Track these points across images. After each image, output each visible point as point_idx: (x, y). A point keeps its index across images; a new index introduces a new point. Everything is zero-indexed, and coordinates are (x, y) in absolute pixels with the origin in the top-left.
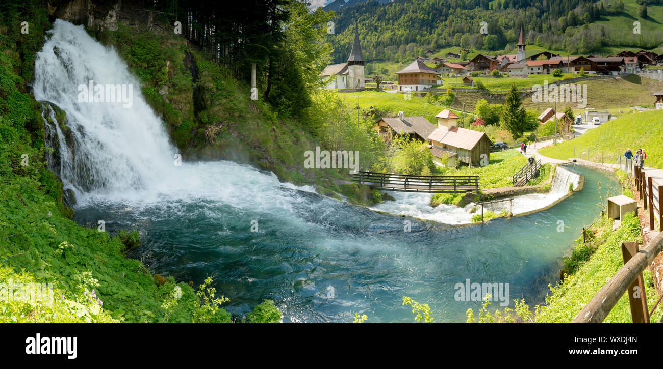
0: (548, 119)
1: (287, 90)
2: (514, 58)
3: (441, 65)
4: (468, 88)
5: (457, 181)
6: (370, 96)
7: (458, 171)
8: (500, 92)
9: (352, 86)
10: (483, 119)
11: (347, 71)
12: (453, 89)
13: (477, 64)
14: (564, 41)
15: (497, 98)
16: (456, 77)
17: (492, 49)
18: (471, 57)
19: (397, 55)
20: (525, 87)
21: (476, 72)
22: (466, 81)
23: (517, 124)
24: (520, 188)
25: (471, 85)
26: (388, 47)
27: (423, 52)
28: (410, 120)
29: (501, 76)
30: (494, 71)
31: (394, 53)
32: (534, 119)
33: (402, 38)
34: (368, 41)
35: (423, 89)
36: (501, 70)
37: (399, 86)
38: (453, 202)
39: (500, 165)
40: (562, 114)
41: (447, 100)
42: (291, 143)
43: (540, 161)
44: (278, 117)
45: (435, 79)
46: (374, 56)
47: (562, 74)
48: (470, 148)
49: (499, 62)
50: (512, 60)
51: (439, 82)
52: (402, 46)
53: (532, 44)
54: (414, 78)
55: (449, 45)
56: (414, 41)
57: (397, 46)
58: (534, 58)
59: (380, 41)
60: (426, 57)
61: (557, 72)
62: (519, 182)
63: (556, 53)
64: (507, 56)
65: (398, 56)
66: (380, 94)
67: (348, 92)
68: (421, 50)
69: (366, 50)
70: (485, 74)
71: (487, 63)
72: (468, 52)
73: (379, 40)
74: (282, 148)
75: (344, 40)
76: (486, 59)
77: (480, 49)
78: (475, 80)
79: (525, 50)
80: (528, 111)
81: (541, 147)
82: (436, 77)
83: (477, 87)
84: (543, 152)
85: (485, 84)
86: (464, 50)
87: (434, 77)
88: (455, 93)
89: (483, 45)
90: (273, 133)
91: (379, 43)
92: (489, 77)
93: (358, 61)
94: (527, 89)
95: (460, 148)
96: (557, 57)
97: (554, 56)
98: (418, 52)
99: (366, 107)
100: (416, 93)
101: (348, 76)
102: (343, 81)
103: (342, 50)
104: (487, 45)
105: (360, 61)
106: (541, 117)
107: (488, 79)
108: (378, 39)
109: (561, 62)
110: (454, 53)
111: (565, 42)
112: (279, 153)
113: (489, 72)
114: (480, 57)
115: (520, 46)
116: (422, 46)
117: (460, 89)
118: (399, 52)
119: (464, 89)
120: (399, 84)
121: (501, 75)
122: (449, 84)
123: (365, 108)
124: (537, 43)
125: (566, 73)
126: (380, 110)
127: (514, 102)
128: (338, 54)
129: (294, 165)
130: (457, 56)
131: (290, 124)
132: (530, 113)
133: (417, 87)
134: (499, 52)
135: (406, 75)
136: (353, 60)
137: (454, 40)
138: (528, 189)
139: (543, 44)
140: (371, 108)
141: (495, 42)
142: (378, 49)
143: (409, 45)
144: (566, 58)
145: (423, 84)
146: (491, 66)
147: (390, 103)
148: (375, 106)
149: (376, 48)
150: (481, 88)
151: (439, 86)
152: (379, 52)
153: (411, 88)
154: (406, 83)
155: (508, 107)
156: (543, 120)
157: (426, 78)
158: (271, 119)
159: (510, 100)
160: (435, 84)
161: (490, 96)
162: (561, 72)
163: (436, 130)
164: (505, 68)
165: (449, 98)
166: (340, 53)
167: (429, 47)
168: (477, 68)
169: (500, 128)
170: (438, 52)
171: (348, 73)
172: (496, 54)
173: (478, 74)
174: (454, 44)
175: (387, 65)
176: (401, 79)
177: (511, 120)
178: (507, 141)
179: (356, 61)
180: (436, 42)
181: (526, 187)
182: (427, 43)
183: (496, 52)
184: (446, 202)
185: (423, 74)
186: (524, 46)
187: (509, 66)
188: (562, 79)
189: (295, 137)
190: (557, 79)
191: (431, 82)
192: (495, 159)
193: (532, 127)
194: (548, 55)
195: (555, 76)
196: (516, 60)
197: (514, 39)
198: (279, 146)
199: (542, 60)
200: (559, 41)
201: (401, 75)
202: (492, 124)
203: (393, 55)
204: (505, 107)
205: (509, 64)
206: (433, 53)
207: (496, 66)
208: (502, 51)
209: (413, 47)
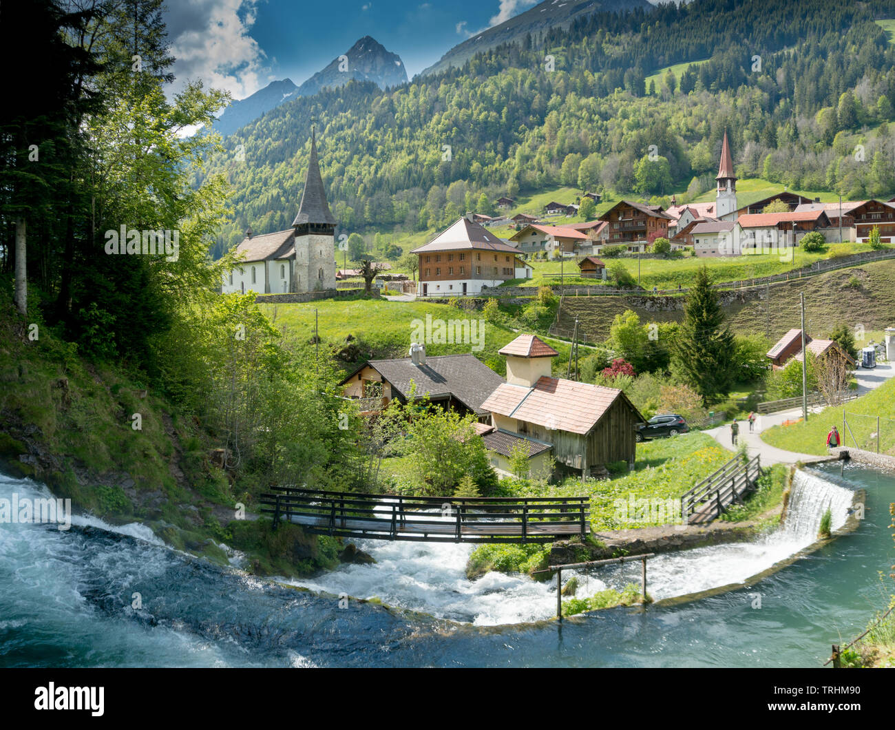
0: (791, 357)
1: (105, 288)
2: (710, 211)
3: (527, 231)
4: (591, 284)
5: (531, 512)
6: (347, 310)
7: (552, 488)
8: (672, 292)
9: (305, 286)
10: (628, 359)
11: (292, 251)
12: (555, 288)
13: (616, 227)
14: (830, 166)
15: (663, 308)
16: (565, 259)
17: (657, 190)
18: (603, 209)
19: (423, 211)
20: (735, 280)
21: (612, 246)
22: (588, 266)
23: (713, 369)
24: (702, 529)
25: (600, 278)
26: (400, 192)
27: (486, 201)
28: (440, 364)
29: (676, 256)
30: (659, 240)
31: (416, 207)
32: (757, 358)
33: (436, 170)
34: (351, 179)
35: (479, 290)
36: (677, 239)
37: (419, 286)
38: (521, 566)
39: (660, 471)
40: (827, 343)
41: (540, 316)
42: (108, 419)
43: (758, 457)
44: (80, 353)
45: (510, 265)
46: (367, 215)
47: (824, 245)
48: (584, 429)
49: (669, 221)
50: (703, 214)
51: (520, 273)
52: (434, 189)
53: (753, 176)
54: (456, 263)
55: (550, 184)
56: (465, 175)
57: (422, 187)
58: (757, 208)
59: (382, 178)
60: (495, 214)
61: (814, 241)
62: (700, 514)
63: (811, 196)
64: (692, 206)
65: (426, 214)
66: (374, 304)
67: (295, 301)
68: (481, 196)
69: (347, 200)
70: (637, 249)
71: (641, 224)
72: (598, 200)
73: (379, 175)
74: (80, 430)
75: (292, 177)
76: (637, 212)
77: (627, 191)
78: (610, 264)
79: (734, 190)
80: (739, 337)
81: (770, 425)
82: (512, 260)
83: (614, 283)
84: (772, 437)
85: (634, 274)
86: (588, 195)
87: (508, 259)
88: (557, 298)
89: (634, 181)
90: (59, 393)
91: (378, 184)
92: (646, 256)
93: (318, 225)
94: (738, 284)
95: (560, 431)
96: (814, 204)
97: (805, 201)
98: (475, 202)
99: (337, 336)
100: (461, 301)
101: (294, 262)
102: (283, 276)
103: (288, 201)
104: (642, 182)
105: (325, 225)
106: (774, 352)
107: (642, 261)
108: (376, 172)
109: (823, 215)
110: (562, 203)
111: (833, 170)
112: (72, 442)
113: (646, 246)
114: (623, 208)
115: (723, 181)
116: (484, 189)
117: (571, 286)
118: (428, 203)
119: (583, 287)
120: (420, 280)
121: (674, 252)
122: (544, 275)
123: (336, 339)
124: (765, 174)
125: (836, 241)
126: (371, 344)
127: (705, 314)
128: (279, 213)
129: (109, 471)
130: (569, 210)
131: (114, 374)
132: (745, 343)
133: (465, 285)
134: (671, 197)
135: (437, 255)
136: (305, 221)
137: (563, 171)
138: (720, 531)
139: (780, 175)
140: (350, 338)
141: (663, 174)
142: (375, 197)
143: (453, 185)
144: (836, 206)
145: (479, 277)
146: (650, 229)
147: (398, 327)
148: (359, 335)
149: (371, 195)
150: (626, 283)
151: (523, 281)
152: (380, 205)
153: (451, 287)
154: (438, 275)
155: (689, 327)
156: (780, 360)
157: (487, 261)
158: (61, 359)
159: (696, 311)
160: (511, 277)
161: (648, 304)
162: (824, 240)
163: (503, 385)
164: (685, 234)
165: (543, 309)
166: (283, 209)
167: (500, 190)
168: (616, 237)
169: (671, 380)
170: (526, 202)
171: (294, 256)
172: (664, 202)
173: (618, 251)
174: (563, 183)
175: (398, 237)
176: (425, 266)
177: (698, 361)
178: (685, 411)
179: (312, 225)
180: (518, 178)
181: (717, 525)
182: (495, 182)
183: (666, 197)
184: (505, 567)
185: (478, 252)
186: (734, 180)
187: (695, 230)
188: (826, 257)
189: (120, 404)
190: (815, 257)
191: (500, 272)
192: (650, 457)
193: (752, 378)
194: (791, 201)
195: (810, 250)
196: (713, 215)
197: (710, 166)
198: (74, 425)
199: (777, 213)
200: (819, 166)
201: (425, 257)
202: (652, 372)
203: (412, 212)
204: (684, 329)
205: (695, 223)
206: (511, 203)
207: (661, 230)
208: (679, 196)
209: (462, 192)
